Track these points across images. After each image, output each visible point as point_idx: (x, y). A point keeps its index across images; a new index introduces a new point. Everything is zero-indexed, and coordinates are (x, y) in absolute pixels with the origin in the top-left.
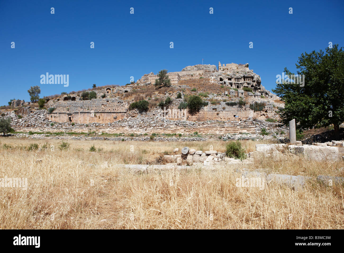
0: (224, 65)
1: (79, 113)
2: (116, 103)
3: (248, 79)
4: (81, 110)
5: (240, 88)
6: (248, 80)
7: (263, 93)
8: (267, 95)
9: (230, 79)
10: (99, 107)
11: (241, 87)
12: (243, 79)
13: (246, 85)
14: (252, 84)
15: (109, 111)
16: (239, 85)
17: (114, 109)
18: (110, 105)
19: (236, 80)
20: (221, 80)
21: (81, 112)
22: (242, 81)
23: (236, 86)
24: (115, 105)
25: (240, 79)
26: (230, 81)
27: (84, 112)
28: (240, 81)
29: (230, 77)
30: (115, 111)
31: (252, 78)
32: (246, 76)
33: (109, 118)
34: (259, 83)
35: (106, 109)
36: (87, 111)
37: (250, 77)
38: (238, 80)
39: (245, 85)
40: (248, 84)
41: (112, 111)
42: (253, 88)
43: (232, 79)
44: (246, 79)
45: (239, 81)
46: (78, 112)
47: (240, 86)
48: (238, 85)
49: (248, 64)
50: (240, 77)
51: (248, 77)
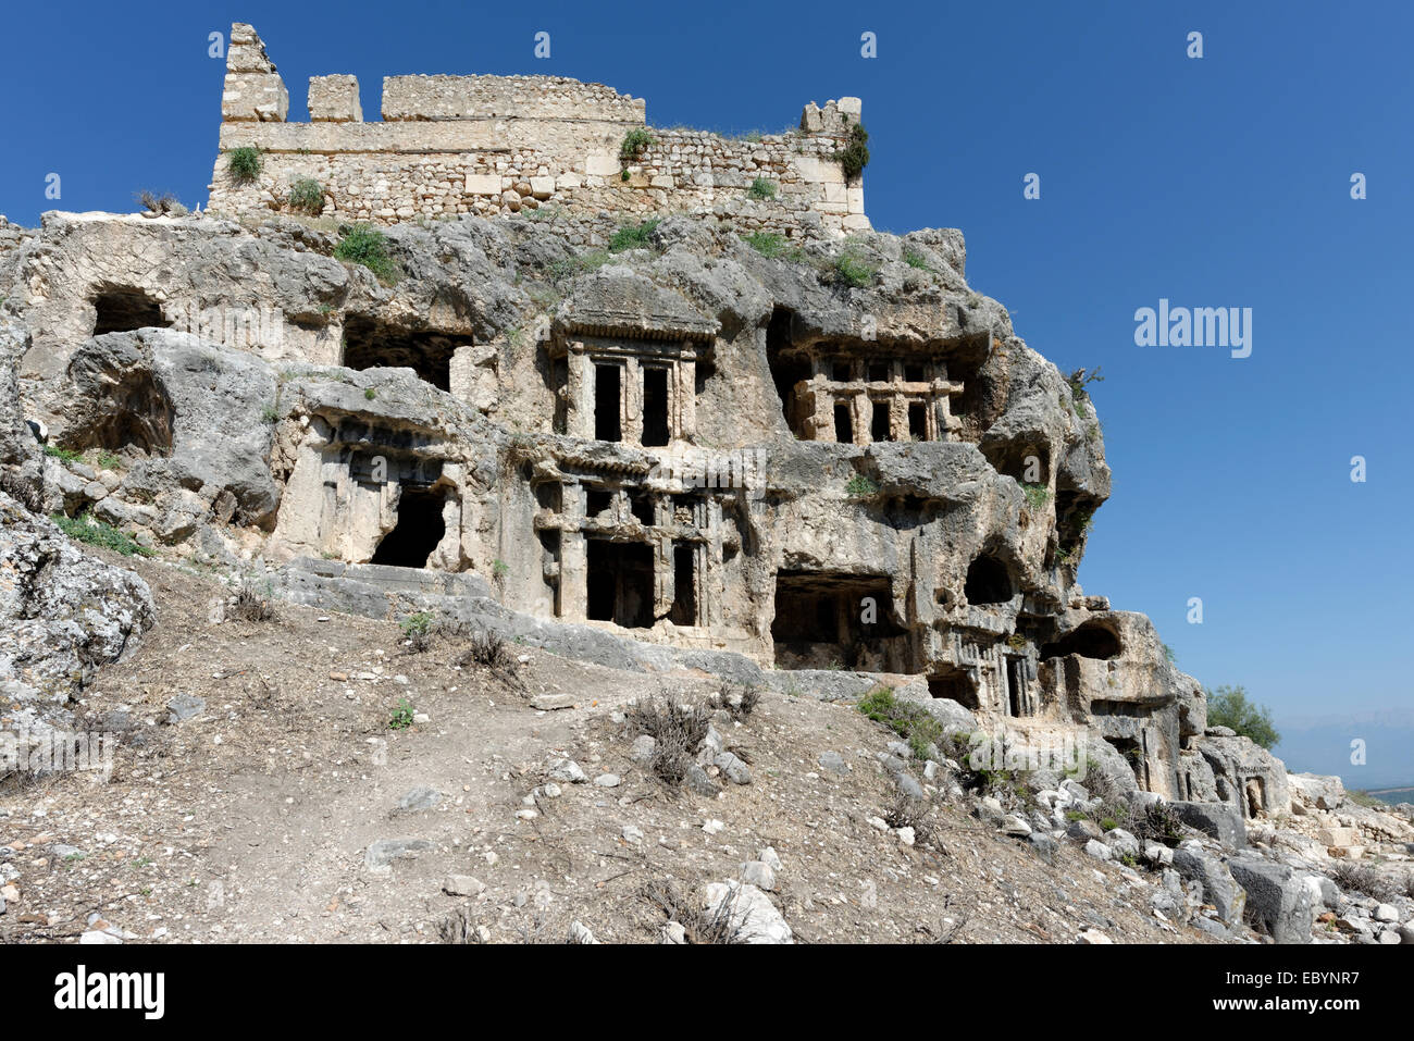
3: (864, 409)
5: (685, 612)
6: (881, 429)
14: (983, 524)
16: (664, 515)
19: (584, 370)
23: (575, 555)
25: (683, 374)
32: (825, 312)
38: (633, 379)
39: (806, 541)
44: (825, 410)
45: (656, 433)
47: (685, 552)
48: (619, 517)
50: (684, 314)
51: (883, 358)
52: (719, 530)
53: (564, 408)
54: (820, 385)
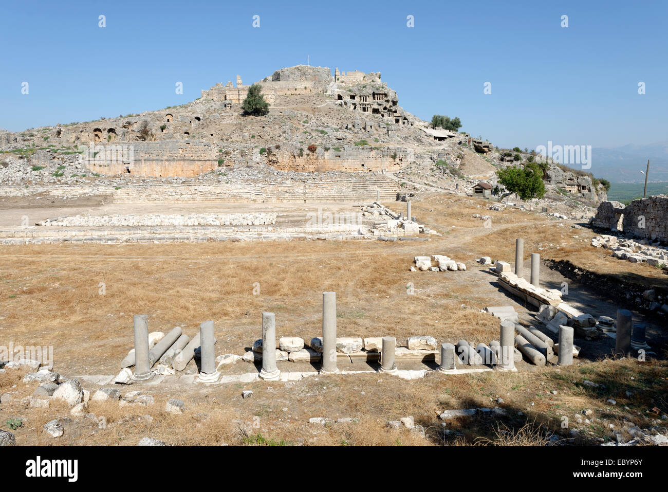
0: (343, 73)
1: (143, 161)
2: (202, 147)
3: (379, 98)
4: (146, 156)
5: (367, 111)
7: (400, 119)
8: (405, 121)
9: (353, 97)
10: (175, 152)
11: (369, 109)
12: (371, 97)
13: (376, 107)
14: (384, 106)
15: (192, 158)
16: (366, 106)
17: (199, 155)
18: (193, 149)
19: (362, 98)
20: (340, 97)
21: (145, 159)
22: (370, 100)
23: (362, 108)
24: (201, 150)
25: (367, 97)
26: (353, 101)
27: (151, 159)
28: (368, 100)
29: (352, 94)
30: (201, 158)
31: (386, 95)
32: (376, 92)
33: (192, 167)
34: (395, 103)
35: (186, 155)
36: (155, 158)
37: (382, 94)
38: (365, 98)
39: (374, 107)
40: (380, 105)
41: (196, 158)
42: (386, 111)
43: (356, 97)
44: (376, 98)
45: (366, 101)
46: (140, 158)
47: (367, 108)
48: (364, 106)
49: (380, 73)
50: (368, 94)
51: (380, 94)
52: (369, 106)
53: (361, 100)
54: (376, 96)
